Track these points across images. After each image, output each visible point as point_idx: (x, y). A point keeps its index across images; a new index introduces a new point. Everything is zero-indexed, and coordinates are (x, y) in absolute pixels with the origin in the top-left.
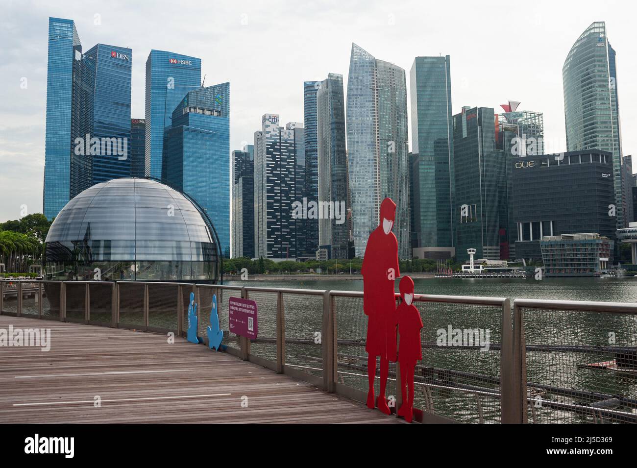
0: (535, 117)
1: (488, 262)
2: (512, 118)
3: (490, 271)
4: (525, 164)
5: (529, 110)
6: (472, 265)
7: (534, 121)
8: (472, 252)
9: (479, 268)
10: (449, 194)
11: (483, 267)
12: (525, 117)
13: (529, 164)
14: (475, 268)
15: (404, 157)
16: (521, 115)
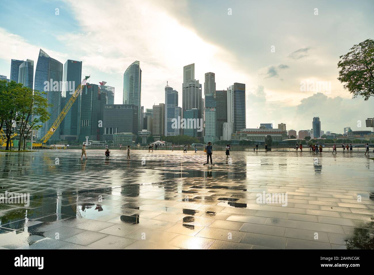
0: (112, 88)
1: (93, 141)
2: (103, 88)
3: (94, 145)
4: (109, 107)
5: (110, 86)
6: (87, 142)
7: (111, 90)
8: (87, 138)
9: (90, 143)
10: (77, 113)
11: (91, 143)
12: (108, 88)
13: (110, 107)
14: (88, 143)
15: (59, 99)
16: (107, 87)
